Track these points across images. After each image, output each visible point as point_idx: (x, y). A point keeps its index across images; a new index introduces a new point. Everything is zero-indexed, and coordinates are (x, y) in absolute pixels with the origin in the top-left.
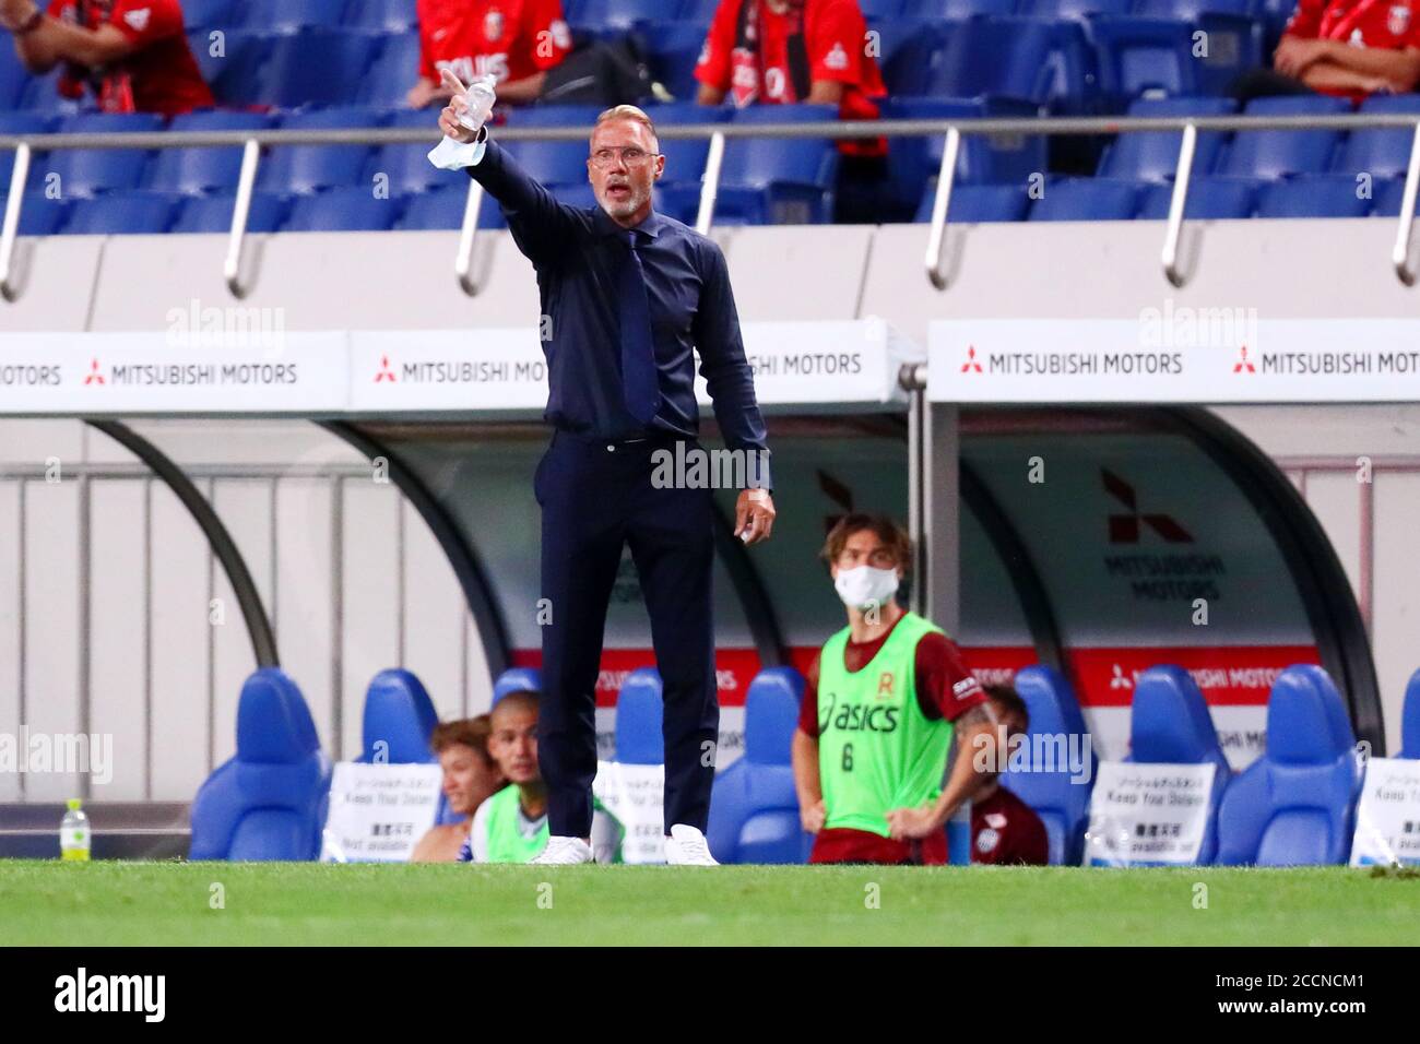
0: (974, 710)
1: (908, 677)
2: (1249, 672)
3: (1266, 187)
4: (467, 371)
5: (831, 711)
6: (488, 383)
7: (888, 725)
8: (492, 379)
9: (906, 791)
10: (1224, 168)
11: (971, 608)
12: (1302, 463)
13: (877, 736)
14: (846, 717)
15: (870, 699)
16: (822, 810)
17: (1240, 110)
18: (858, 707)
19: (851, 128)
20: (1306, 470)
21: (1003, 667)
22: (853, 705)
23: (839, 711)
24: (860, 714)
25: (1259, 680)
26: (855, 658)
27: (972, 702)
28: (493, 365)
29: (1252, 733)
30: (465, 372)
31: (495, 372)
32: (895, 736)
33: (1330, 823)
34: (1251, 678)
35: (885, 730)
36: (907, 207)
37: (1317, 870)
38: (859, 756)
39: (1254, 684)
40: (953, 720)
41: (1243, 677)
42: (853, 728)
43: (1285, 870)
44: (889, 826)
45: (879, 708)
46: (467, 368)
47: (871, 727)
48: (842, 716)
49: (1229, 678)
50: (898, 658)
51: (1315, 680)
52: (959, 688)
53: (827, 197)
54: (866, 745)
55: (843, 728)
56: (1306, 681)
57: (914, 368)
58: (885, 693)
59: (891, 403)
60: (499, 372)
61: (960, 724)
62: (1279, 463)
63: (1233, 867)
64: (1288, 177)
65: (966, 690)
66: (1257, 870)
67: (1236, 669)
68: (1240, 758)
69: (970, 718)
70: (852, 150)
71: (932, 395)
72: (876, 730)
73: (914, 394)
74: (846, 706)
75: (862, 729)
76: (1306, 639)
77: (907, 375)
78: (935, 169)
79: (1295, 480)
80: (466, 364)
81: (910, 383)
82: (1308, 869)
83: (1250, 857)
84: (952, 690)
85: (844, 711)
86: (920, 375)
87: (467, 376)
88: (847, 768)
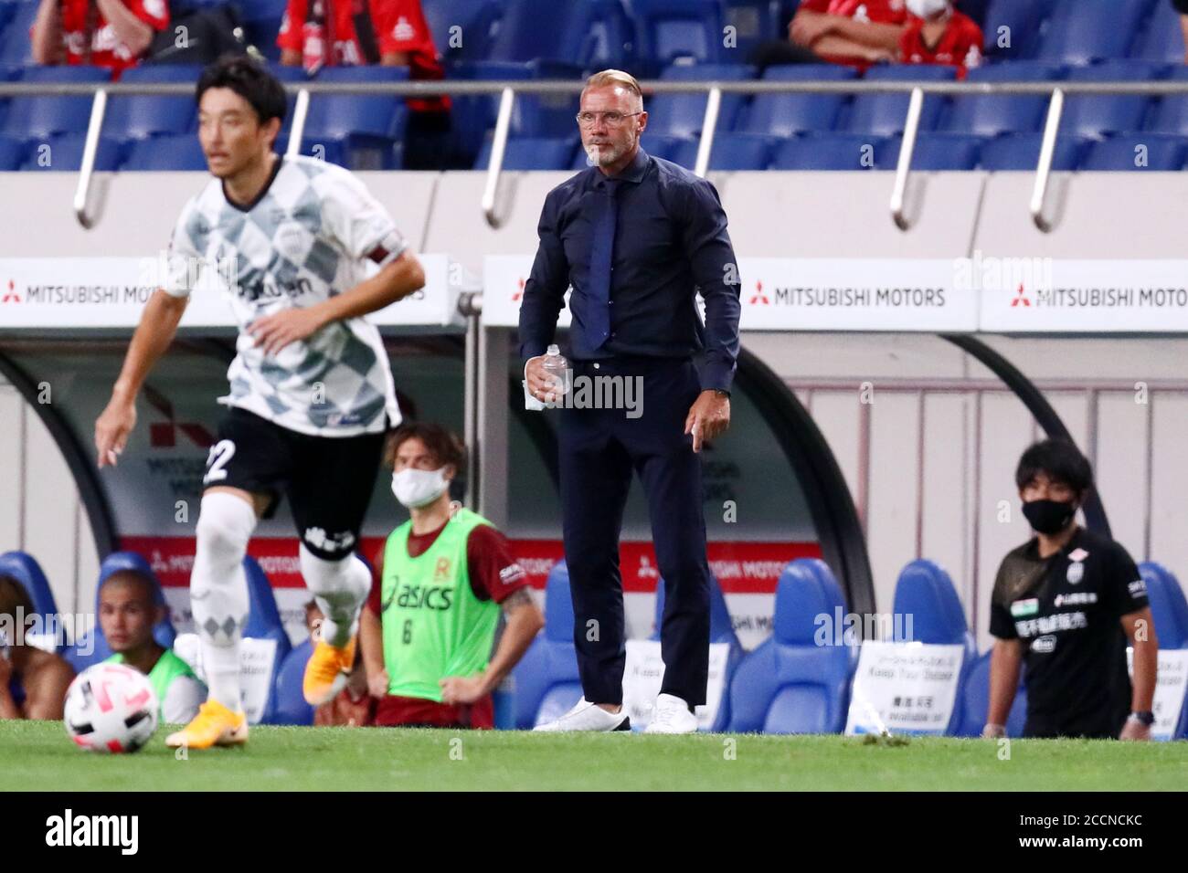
0: (518, 593)
1: (460, 563)
2: (760, 564)
3: (781, 143)
4: (82, 294)
5: (394, 591)
6: (100, 305)
7: (443, 603)
8: (104, 301)
9: (457, 664)
10: (745, 125)
11: (518, 503)
12: (808, 383)
13: (433, 614)
14: (407, 596)
15: (428, 583)
16: (386, 676)
17: (758, 76)
18: (418, 588)
19: (421, 87)
20: (812, 389)
21: (545, 556)
22: (413, 585)
23: (401, 590)
24: (419, 594)
25: (767, 571)
26: (416, 546)
27: (517, 587)
28: (105, 289)
29: (762, 617)
30: (81, 295)
31: (107, 295)
32: (448, 615)
33: (828, 697)
34: (761, 570)
35: (442, 609)
36: (467, 157)
37: (817, 738)
38: (417, 630)
39: (764, 575)
40: (500, 602)
41: (754, 569)
42: (414, 606)
43: (789, 737)
44: (443, 692)
45: (436, 589)
46: (82, 291)
47: (428, 605)
48: (404, 595)
49: (742, 569)
50: (452, 547)
51: (817, 571)
52: (505, 573)
53: (398, 147)
54: (423, 621)
55: (405, 606)
56: (809, 573)
57: (471, 297)
58: (441, 575)
59: (450, 326)
60: (111, 295)
61: (506, 605)
62: (789, 383)
63: (744, 734)
64: (801, 135)
65: (512, 575)
66: (764, 737)
67: (749, 561)
68: (751, 639)
69: (514, 600)
70: (421, 106)
71: (487, 319)
72: (433, 608)
73: (471, 319)
74: (407, 587)
75: (421, 606)
76: (809, 536)
77: (465, 302)
78: (492, 124)
79: (802, 398)
80: (81, 288)
81: (468, 310)
82: (809, 736)
83: (758, 725)
84: (499, 576)
85: (405, 591)
86: (476, 302)
87: (82, 298)
88: (407, 641)
